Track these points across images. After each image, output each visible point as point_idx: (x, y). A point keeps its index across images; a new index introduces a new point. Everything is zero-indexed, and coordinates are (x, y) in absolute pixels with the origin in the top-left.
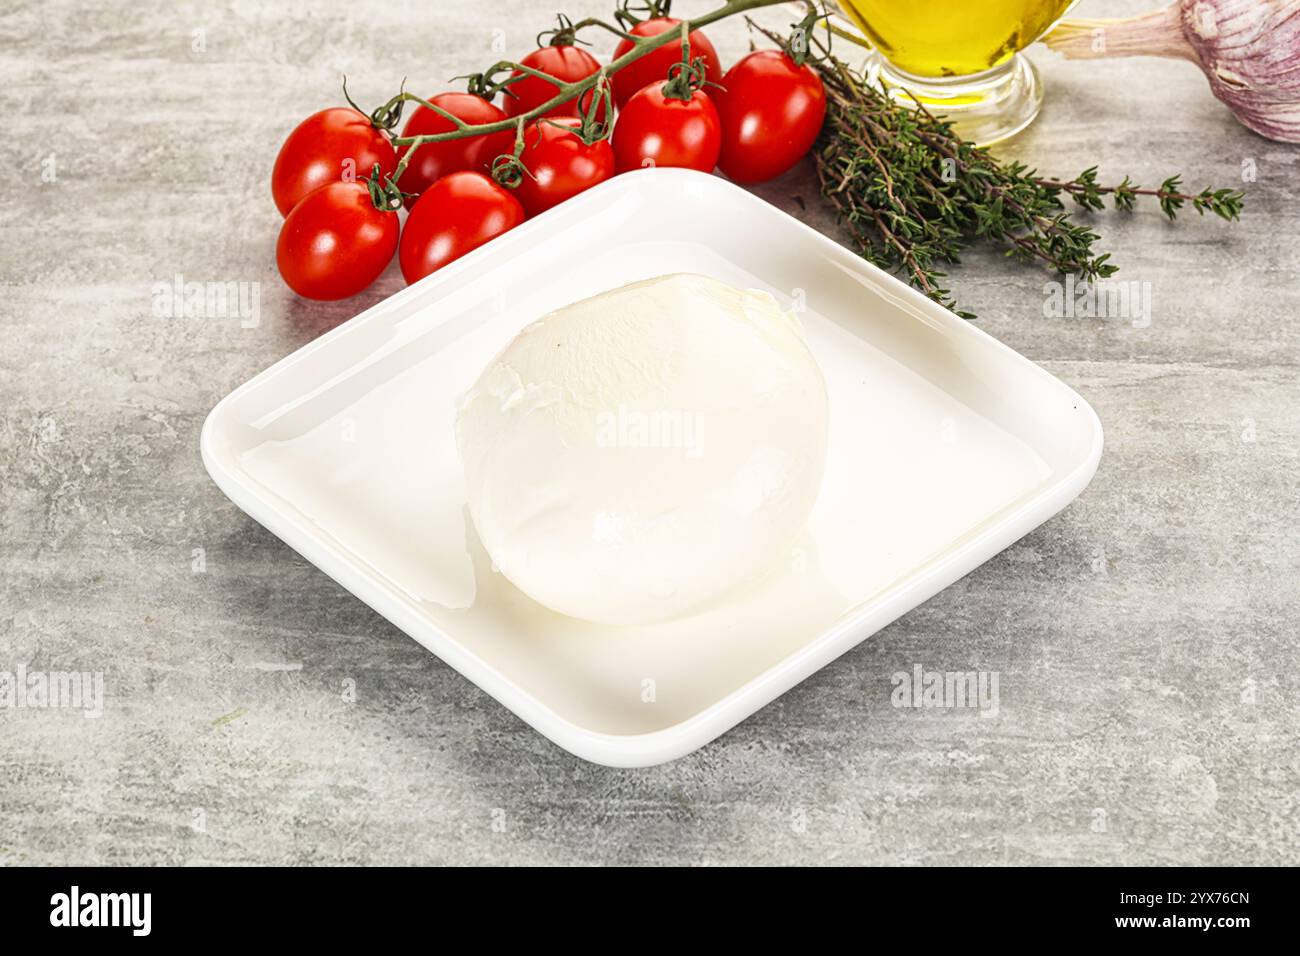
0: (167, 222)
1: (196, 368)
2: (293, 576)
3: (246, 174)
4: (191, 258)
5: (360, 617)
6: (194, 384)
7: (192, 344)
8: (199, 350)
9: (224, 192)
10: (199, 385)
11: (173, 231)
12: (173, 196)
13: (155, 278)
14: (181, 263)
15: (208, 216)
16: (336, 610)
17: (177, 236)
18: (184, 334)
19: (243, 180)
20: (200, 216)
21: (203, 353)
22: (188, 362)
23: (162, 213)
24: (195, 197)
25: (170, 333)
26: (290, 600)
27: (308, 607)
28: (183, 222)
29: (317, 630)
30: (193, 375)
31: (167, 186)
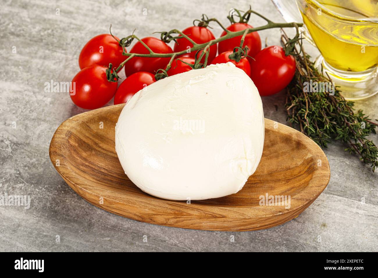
0: (40, 62)
1: (29, 125)
2: (31, 221)
3: (77, 48)
4: (44, 78)
5: (49, 244)
6: (25, 132)
7: (31, 114)
8: (33, 117)
9: (66, 54)
10: (27, 132)
11: (42, 66)
12: (47, 51)
13: (28, 84)
14: (40, 80)
15: (57, 62)
16: (41, 240)
17: (42, 68)
18: (29, 110)
19: (75, 50)
20: (54, 62)
21: (33, 119)
22: (27, 122)
23: (40, 58)
24: (55, 54)
25: (25, 108)
26: (26, 231)
27: (31, 236)
28: (47, 63)
29: (31, 246)
30: (26, 128)
31: (46, 46)
